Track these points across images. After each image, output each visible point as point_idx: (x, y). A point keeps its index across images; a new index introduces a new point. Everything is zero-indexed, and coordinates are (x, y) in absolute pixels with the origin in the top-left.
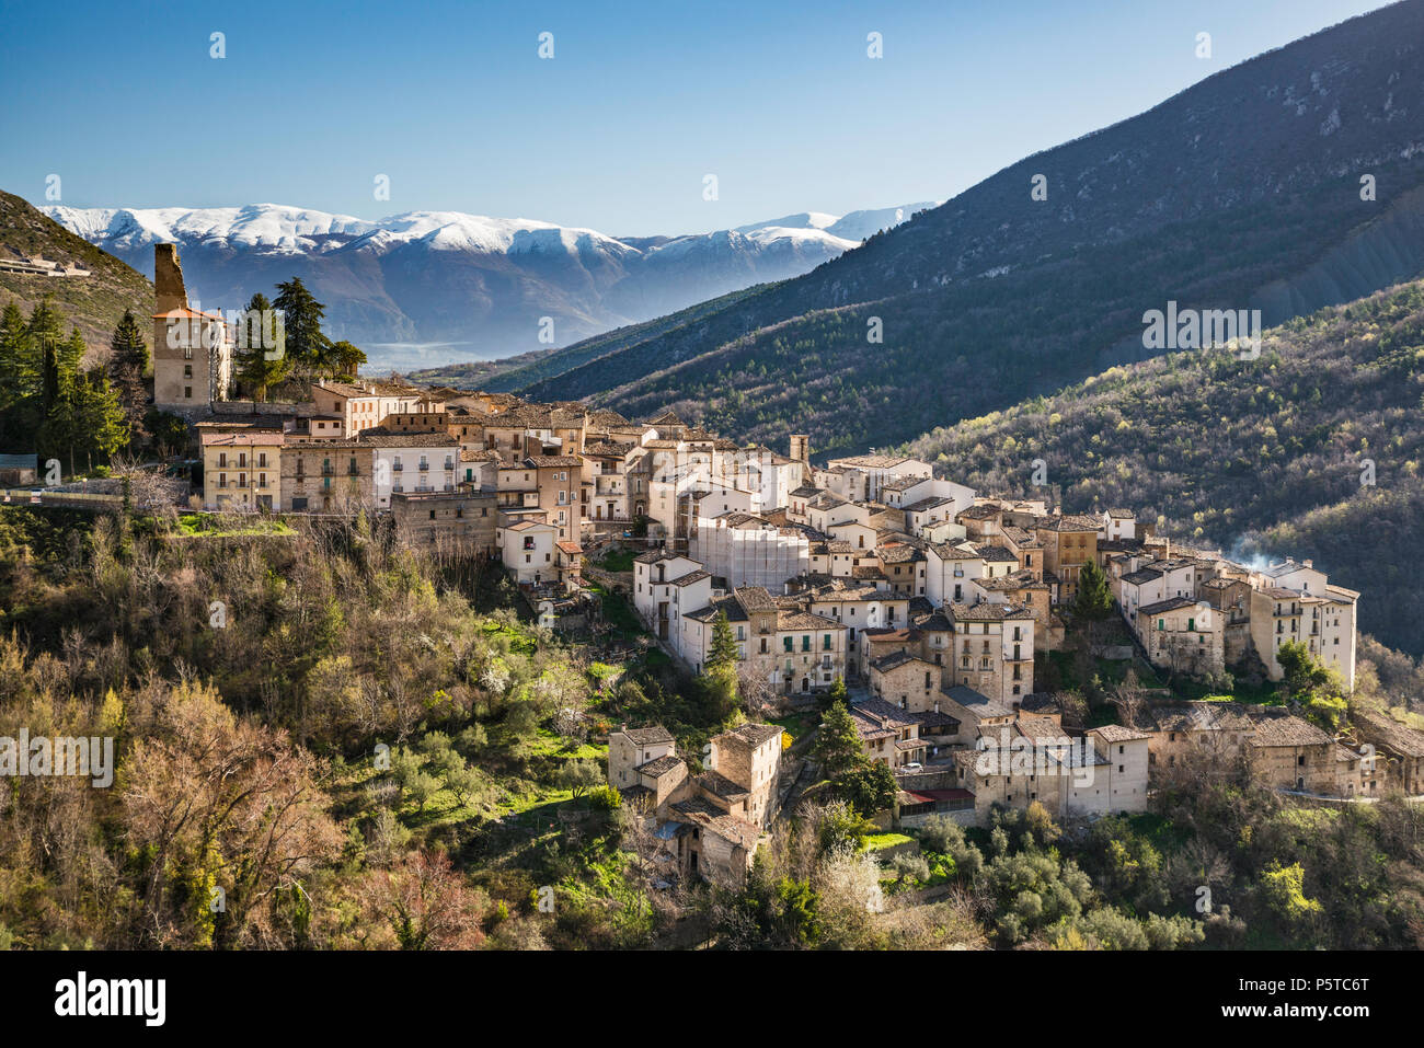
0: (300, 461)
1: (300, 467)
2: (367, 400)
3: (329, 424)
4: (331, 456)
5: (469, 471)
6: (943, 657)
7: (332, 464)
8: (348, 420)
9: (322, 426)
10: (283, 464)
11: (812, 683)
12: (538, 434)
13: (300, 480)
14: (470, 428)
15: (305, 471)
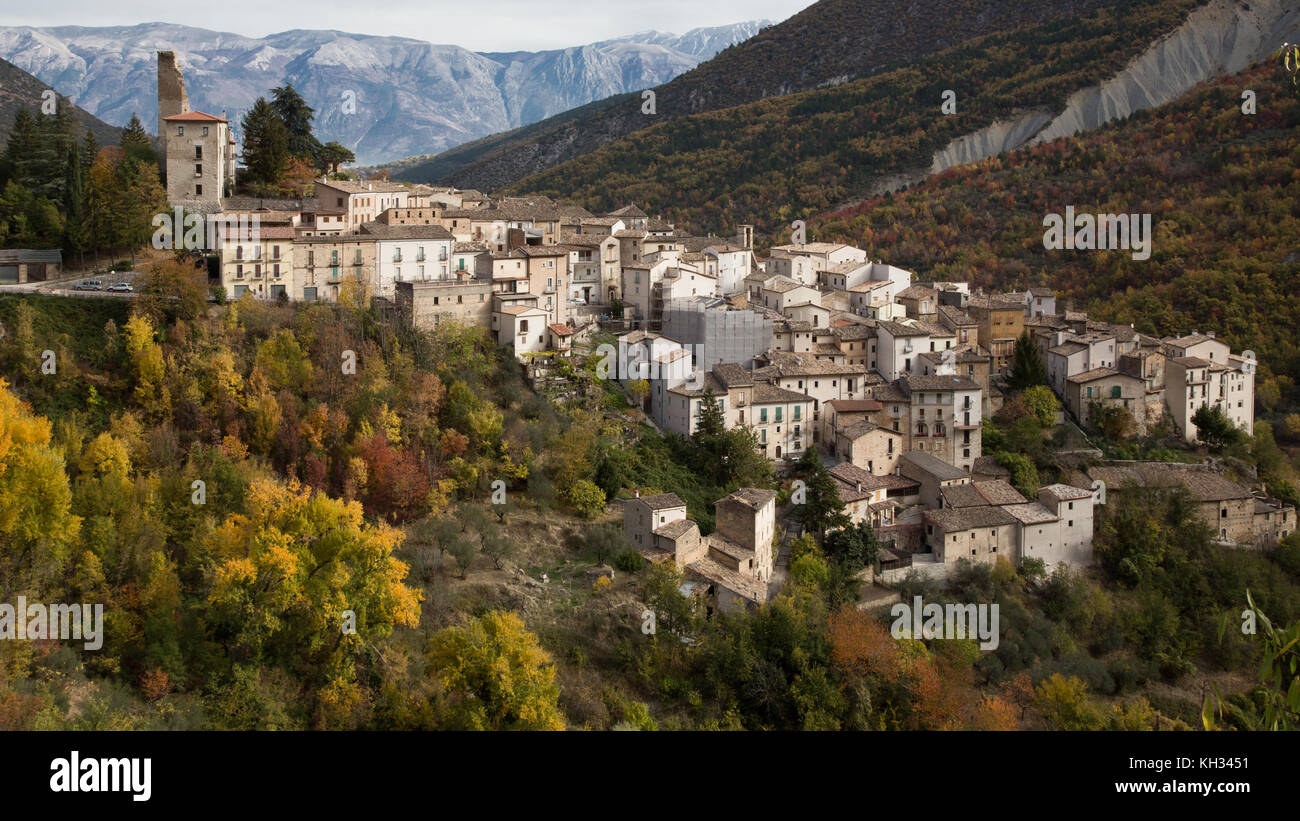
0: (311, 253)
1: (311, 259)
2: (365, 196)
3: (333, 220)
4: (339, 247)
5: (462, 261)
6: (900, 426)
7: (340, 255)
8: (350, 214)
9: (326, 220)
10: (296, 256)
11: (784, 451)
12: (520, 226)
13: (312, 270)
14: (459, 221)
15: (315, 262)
